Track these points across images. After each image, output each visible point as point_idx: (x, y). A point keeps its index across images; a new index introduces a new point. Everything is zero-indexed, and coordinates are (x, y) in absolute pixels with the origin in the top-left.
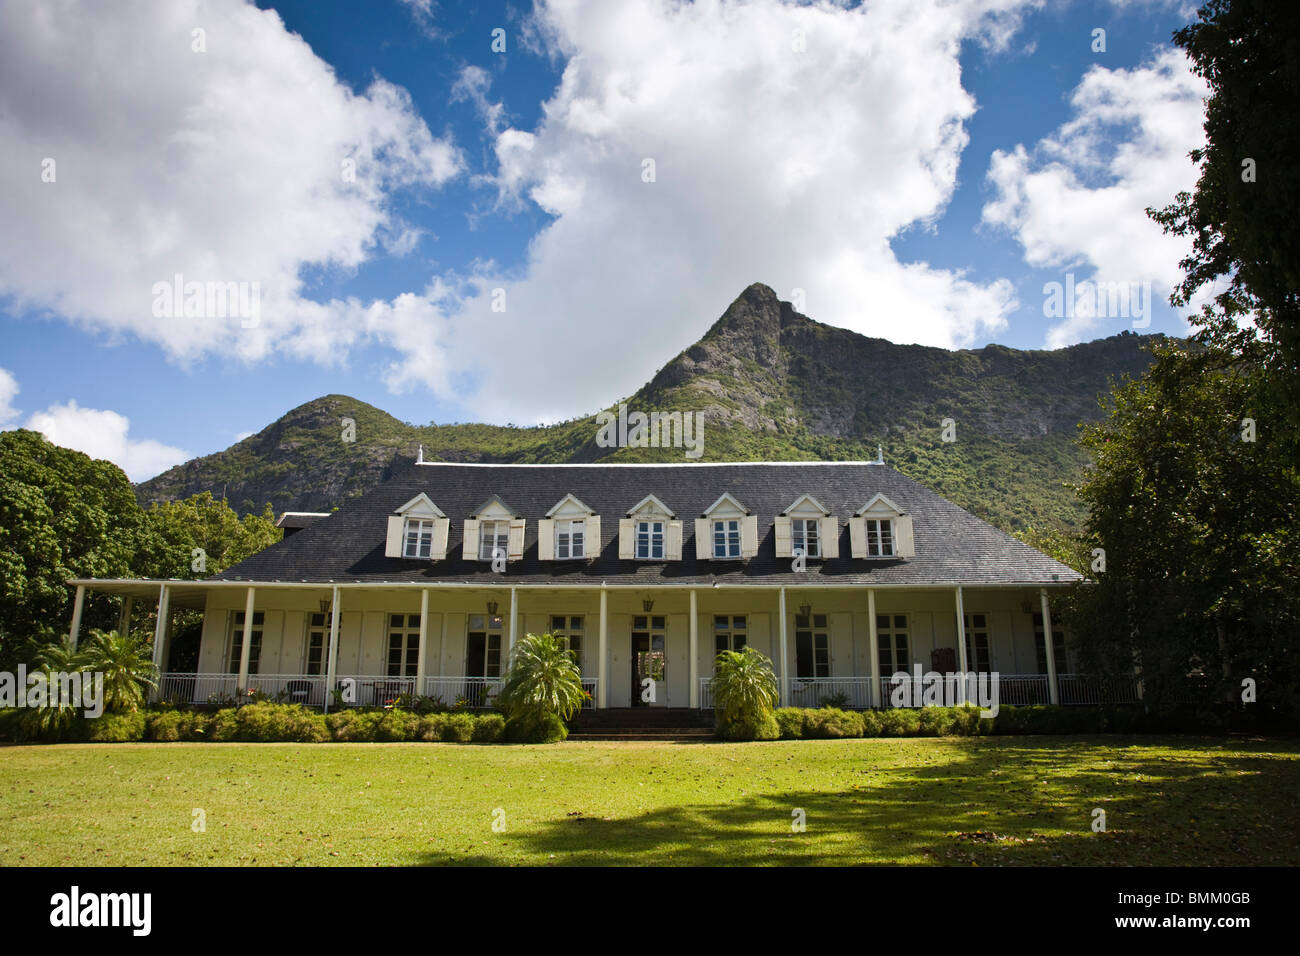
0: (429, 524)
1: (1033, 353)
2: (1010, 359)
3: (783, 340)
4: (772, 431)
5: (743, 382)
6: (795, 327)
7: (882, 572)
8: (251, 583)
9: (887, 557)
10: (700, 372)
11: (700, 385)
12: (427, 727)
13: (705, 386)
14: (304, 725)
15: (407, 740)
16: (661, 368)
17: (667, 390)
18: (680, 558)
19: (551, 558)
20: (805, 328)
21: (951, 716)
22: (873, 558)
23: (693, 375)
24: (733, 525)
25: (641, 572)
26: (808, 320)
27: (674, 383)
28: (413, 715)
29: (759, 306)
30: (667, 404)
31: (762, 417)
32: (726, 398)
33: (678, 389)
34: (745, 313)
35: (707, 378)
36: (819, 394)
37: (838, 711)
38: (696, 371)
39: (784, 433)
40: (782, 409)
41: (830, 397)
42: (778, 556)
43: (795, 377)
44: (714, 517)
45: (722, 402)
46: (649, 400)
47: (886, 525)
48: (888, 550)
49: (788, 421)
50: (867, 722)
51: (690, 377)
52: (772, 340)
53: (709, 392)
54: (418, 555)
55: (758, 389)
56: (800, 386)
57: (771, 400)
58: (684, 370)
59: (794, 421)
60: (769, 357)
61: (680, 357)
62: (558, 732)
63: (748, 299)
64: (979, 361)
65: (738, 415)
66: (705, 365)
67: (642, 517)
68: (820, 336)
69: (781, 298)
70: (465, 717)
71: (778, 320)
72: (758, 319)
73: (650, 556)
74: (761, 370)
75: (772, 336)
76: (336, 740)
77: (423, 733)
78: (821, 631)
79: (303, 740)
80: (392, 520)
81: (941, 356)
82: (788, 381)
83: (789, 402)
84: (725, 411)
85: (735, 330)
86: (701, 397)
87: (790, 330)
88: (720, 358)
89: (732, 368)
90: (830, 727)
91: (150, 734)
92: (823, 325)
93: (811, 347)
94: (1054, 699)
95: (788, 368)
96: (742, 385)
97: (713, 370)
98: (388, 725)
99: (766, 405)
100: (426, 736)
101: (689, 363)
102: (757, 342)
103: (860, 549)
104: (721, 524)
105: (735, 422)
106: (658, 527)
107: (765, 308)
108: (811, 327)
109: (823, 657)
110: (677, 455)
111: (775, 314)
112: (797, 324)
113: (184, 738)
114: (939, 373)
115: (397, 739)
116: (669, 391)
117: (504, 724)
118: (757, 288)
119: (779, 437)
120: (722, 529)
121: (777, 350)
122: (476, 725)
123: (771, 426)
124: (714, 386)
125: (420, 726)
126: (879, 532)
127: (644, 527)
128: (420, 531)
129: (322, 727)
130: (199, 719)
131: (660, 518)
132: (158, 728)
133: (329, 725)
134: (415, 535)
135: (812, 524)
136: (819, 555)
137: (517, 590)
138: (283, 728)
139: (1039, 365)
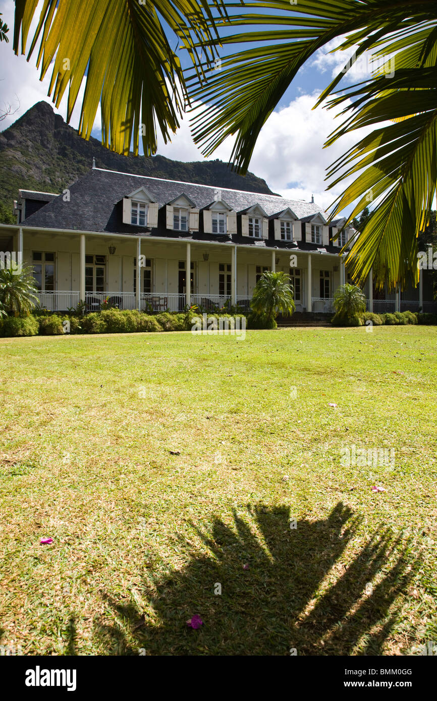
0: (143, 206)
1: (177, 162)
2: (166, 163)
3: (56, 135)
4: (48, 183)
5: (34, 155)
6: (63, 129)
10: (11, 146)
11: (10, 153)
13: (13, 154)
14: (146, 322)
18: (268, 238)
19: (209, 233)
20: (67, 130)
23: (6, 147)
24: (289, 225)
26: (70, 127)
29: (44, 114)
31: (43, 175)
32: (25, 163)
34: (36, 116)
35: (14, 150)
36: (73, 167)
38: (7, 145)
39: (54, 184)
40: (54, 172)
41: (78, 170)
42: (307, 242)
43: (61, 157)
44: (282, 219)
45: (22, 164)
49: (57, 179)
51: (4, 148)
52: (50, 135)
53: (15, 157)
54: (138, 223)
55: (41, 160)
56: (63, 162)
57: (48, 167)
59: (60, 179)
60: (48, 143)
63: (37, 109)
64: (152, 162)
65: (31, 172)
66: (13, 143)
67: (251, 215)
68: (75, 136)
69: (56, 112)
71: (54, 124)
72: (43, 121)
73: (254, 236)
74: (43, 150)
76: (166, 330)
79: (150, 331)
80: (125, 201)
82: (57, 158)
83: (57, 169)
84: (24, 169)
85: (30, 125)
86: (11, 160)
87: (60, 131)
88: (22, 140)
89: (28, 146)
91: (45, 330)
93: (71, 142)
95: (57, 151)
96: (33, 157)
97: (17, 146)
98: (192, 321)
99: (45, 169)
101: (3, 139)
102: (42, 134)
103: (335, 242)
105: (29, 176)
106: (257, 221)
107: (47, 116)
108: (71, 131)
111: (52, 120)
112: (64, 128)
114: (133, 165)
118: (43, 104)
119: (53, 187)
120: (284, 226)
121: (52, 140)
123: (48, 181)
124: (18, 155)
127: (251, 220)
129: (156, 323)
130: (76, 320)
131: (259, 217)
132: (48, 326)
133: (159, 321)
134: (136, 211)
135: (318, 228)
136: (320, 243)
137: (237, 247)
138: (135, 324)
139: (179, 168)
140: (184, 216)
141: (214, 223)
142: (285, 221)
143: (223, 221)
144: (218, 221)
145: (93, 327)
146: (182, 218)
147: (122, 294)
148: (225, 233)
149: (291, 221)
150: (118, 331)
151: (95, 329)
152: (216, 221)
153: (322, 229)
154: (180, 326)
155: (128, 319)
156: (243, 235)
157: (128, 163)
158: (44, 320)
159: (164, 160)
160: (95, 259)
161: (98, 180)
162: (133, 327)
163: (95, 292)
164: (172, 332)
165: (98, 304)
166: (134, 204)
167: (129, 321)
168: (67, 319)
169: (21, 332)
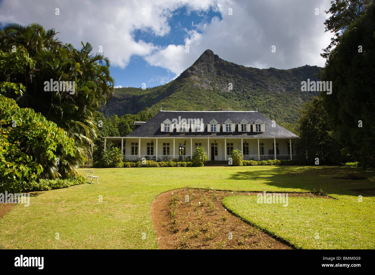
0: (169, 125)
1: (282, 70)
2: (276, 72)
3: (215, 65)
4: (212, 90)
5: (204, 77)
6: (218, 62)
7: (259, 135)
8: (140, 138)
9: (260, 132)
10: (193, 74)
11: (193, 77)
12: (178, 164)
14: (155, 164)
15: (174, 167)
16: (182, 73)
18: (219, 132)
19: (194, 132)
20: (221, 62)
21: (273, 162)
22: (257, 132)
23: (191, 75)
24: (230, 125)
25: (212, 135)
26: (222, 60)
28: (175, 162)
29: (209, 56)
30: (184, 83)
32: (200, 81)
33: (187, 78)
34: (205, 58)
36: (224, 80)
37: (253, 161)
38: (191, 74)
40: (214, 84)
42: (239, 131)
43: (218, 76)
44: (226, 123)
47: (260, 125)
48: (260, 130)
49: (216, 87)
50: (258, 163)
51: (190, 75)
52: (212, 65)
53: (195, 79)
54: (167, 131)
55: (208, 79)
56: (219, 78)
57: (212, 82)
58: (188, 73)
59: (218, 87)
60: (211, 70)
61: (187, 70)
62: (202, 165)
63: (206, 54)
64: (267, 72)
65: (203, 86)
66: (194, 72)
67: (212, 124)
68: (225, 64)
69: (215, 54)
70: (185, 162)
71: (214, 60)
72: (208, 59)
73: (214, 131)
74: (209, 73)
76: (161, 167)
77: (177, 165)
78: (247, 146)
79: (155, 167)
80: (162, 124)
81: (257, 70)
82: (216, 76)
83: (216, 82)
84: (199, 85)
85: (202, 62)
86: (193, 81)
88: (198, 70)
89: (201, 73)
90: (252, 164)
91: (125, 166)
92: (226, 61)
93: (223, 67)
94: (291, 159)
95: (216, 73)
96: (204, 78)
97: (196, 73)
98: (171, 164)
99: (210, 83)
100: (178, 166)
101: (189, 71)
102: (208, 66)
103: (254, 130)
105: (202, 88)
106: (215, 125)
107: (211, 56)
108: (223, 62)
109: (248, 151)
111: (213, 58)
113: (132, 167)
114: (256, 75)
115: (173, 167)
116: (184, 79)
117: (192, 164)
118: (208, 51)
119: (214, 92)
120: (227, 126)
121: (213, 68)
122: (187, 164)
123: (212, 89)
124: (197, 78)
125: (176, 164)
126: (258, 127)
127: (212, 125)
128: (167, 126)
129: (158, 165)
130: (134, 163)
133: (159, 164)
134: (166, 127)
137: (192, 139)
139: (284, 73)
142: (228, 124)
146: (183, 128)
148: (200, 131)
151: (138, 166)
153: (247, 125)
154: (166, 166)
155: (148, 164)
156: (208, 132)
157: (254, 74)
158: (126, 163)
159: (274, 70)
160: (150, 144)
162: (150, 166)
167: (149, 164)
168: (132, 163)
169: (117, 167)
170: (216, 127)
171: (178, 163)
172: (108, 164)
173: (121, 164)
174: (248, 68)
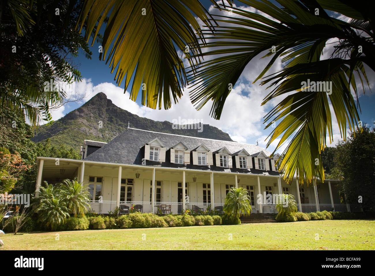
0: (157, 149)
2: (170, 126)
3: (107, 110)
4: (101, 137)
5: (94, 121)
6: (111, 107)
8: (120, 164)
10: (81, 116)
11: (80, 120)
12: (199, 220)
13: (82, 121)
14: (158, 221)
16: (68, 113)
17: (69, 120)
18: (233, 166)
19: (197, 164)
20: (114, 108)
23: (78, 117)
24: (244, 158)
26: (115, 106)
27: (72, 119)
29: (101, 99)
30: (69, 125)
31: (98, 133)
32: (88, 125)
33: (73, 121)
34: (97, 101)
35: (82, 119)
38: (79, 116)
39: (104, 138)
40: (104, 131)
41: (119, 129)
42: (256, 168)
43: (109, 122)
44: (240, 155)
45: (87, 126)
46: (62, 123)
49: (106, 135)
51: (77, 117)
52: (104, 110)
53: (83, 123)
54: (154, 160)
56: (110, 125)
58: (75, 115)
59: (108, 135)
60: (102, 115)
61: (75, 111)
63: (98, 96)
64: (162, 125)
65: (91, 131)
66: (82, 114)
68: (118, 111)
69: (108, 98)
70: (209, 217)
71: (106, 104)
72: (101, 103)
73: (223, 166)
75: (104, 109)
76: (170, 226)
80: (146, 146)
81: (152, 122)
82: (107, 123)
83: (107, 129)
84: (87, 129)
85: (93, 105)
86: (80, 124)
87: (109, 108)
88: (87, 113)
89: (91, 116)
90: (304, 218)
91: (93, 226)
92: (119, 108)
93: (115, 114)
95: (107, 119)
96: (93, 122)
97: (85, 116)
99: (100, 129)
100: (199, 224)
101: (77, 113)
102: (99, 110)
103: (273, 168)
104: (241, 158)
105: (90, 133)
106: (225, 157)
107: (103, 100)
108: (116, 108)
110: (71, 141)
111: (106, 102)
112: (112, 106)
113: (108, 228)
114: (150, 127)
116: (70, 121)
117: (221, 219)
118: (101, 94)
119: (103, 139)
120: (241, 160)
121: (105, 113)
122: (213, 219)
123: (101, 136)
124: (85, 121)
125: (196, 220)
127: (221, 157)
128: (154, 151)
130: (113, 220)
131: (226, 154)
132: (95, 223)
133: (166, 220)
135: (262, 160)
136: (264, 170)
137: (214, 173)
138: (151, 222)
140: (181, 155)
141: (199, 159)
142: (242, 157)
143: (204, 157)
144: (202, 158)
145: (123, 224)
146: (180, 156)
147: (143, 203)
148: (206, 165)
149: (246, 157)
150: (140, 226)
151: (125, 226)
152: (200, 157)
153: (265, 161)
154: (179, 223)
155: (146, 219)
156: (217, 166)
157: (148, 125)
158: (93, 219)
159: (169, 124)
160: (127, 181)
161: (131, 135)
162: (149, 224)
163: (126, 201)
164: (174, 228)
165: (127, 209)
166: (152, 148)
167: (147, 221)
168: (107, 219)
169: (77, 227)
170: (226, 159)
171: (199, 217)
172: (60, 220)
173: (84, 221)
174: (142, 118)
